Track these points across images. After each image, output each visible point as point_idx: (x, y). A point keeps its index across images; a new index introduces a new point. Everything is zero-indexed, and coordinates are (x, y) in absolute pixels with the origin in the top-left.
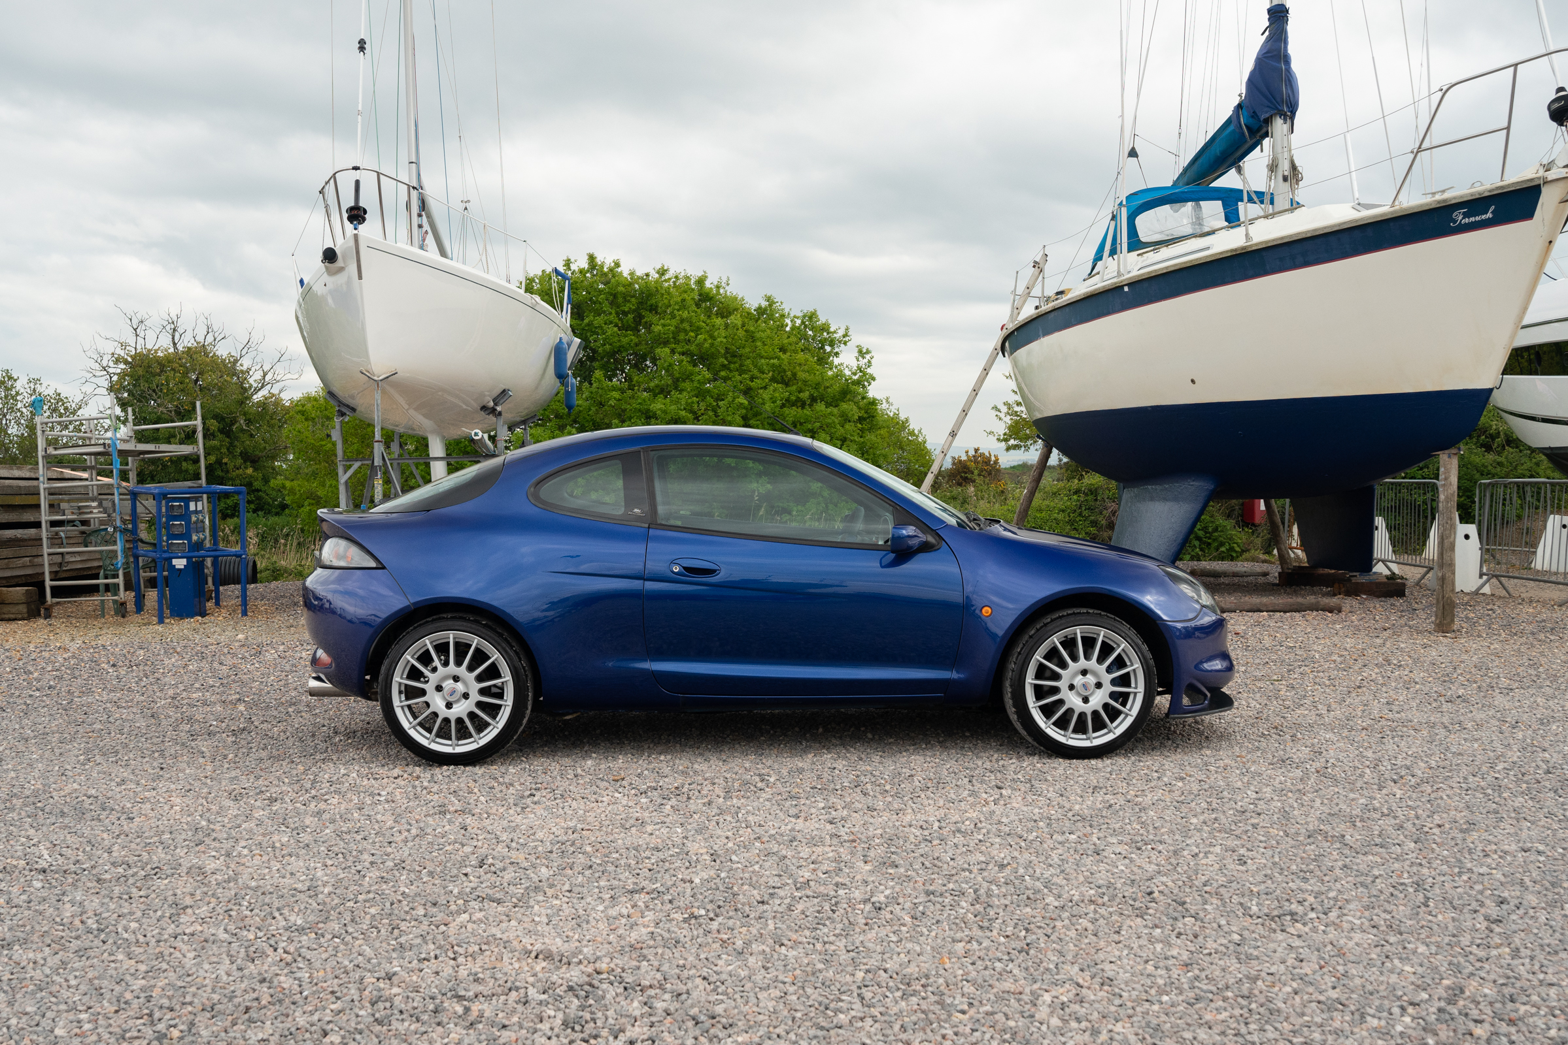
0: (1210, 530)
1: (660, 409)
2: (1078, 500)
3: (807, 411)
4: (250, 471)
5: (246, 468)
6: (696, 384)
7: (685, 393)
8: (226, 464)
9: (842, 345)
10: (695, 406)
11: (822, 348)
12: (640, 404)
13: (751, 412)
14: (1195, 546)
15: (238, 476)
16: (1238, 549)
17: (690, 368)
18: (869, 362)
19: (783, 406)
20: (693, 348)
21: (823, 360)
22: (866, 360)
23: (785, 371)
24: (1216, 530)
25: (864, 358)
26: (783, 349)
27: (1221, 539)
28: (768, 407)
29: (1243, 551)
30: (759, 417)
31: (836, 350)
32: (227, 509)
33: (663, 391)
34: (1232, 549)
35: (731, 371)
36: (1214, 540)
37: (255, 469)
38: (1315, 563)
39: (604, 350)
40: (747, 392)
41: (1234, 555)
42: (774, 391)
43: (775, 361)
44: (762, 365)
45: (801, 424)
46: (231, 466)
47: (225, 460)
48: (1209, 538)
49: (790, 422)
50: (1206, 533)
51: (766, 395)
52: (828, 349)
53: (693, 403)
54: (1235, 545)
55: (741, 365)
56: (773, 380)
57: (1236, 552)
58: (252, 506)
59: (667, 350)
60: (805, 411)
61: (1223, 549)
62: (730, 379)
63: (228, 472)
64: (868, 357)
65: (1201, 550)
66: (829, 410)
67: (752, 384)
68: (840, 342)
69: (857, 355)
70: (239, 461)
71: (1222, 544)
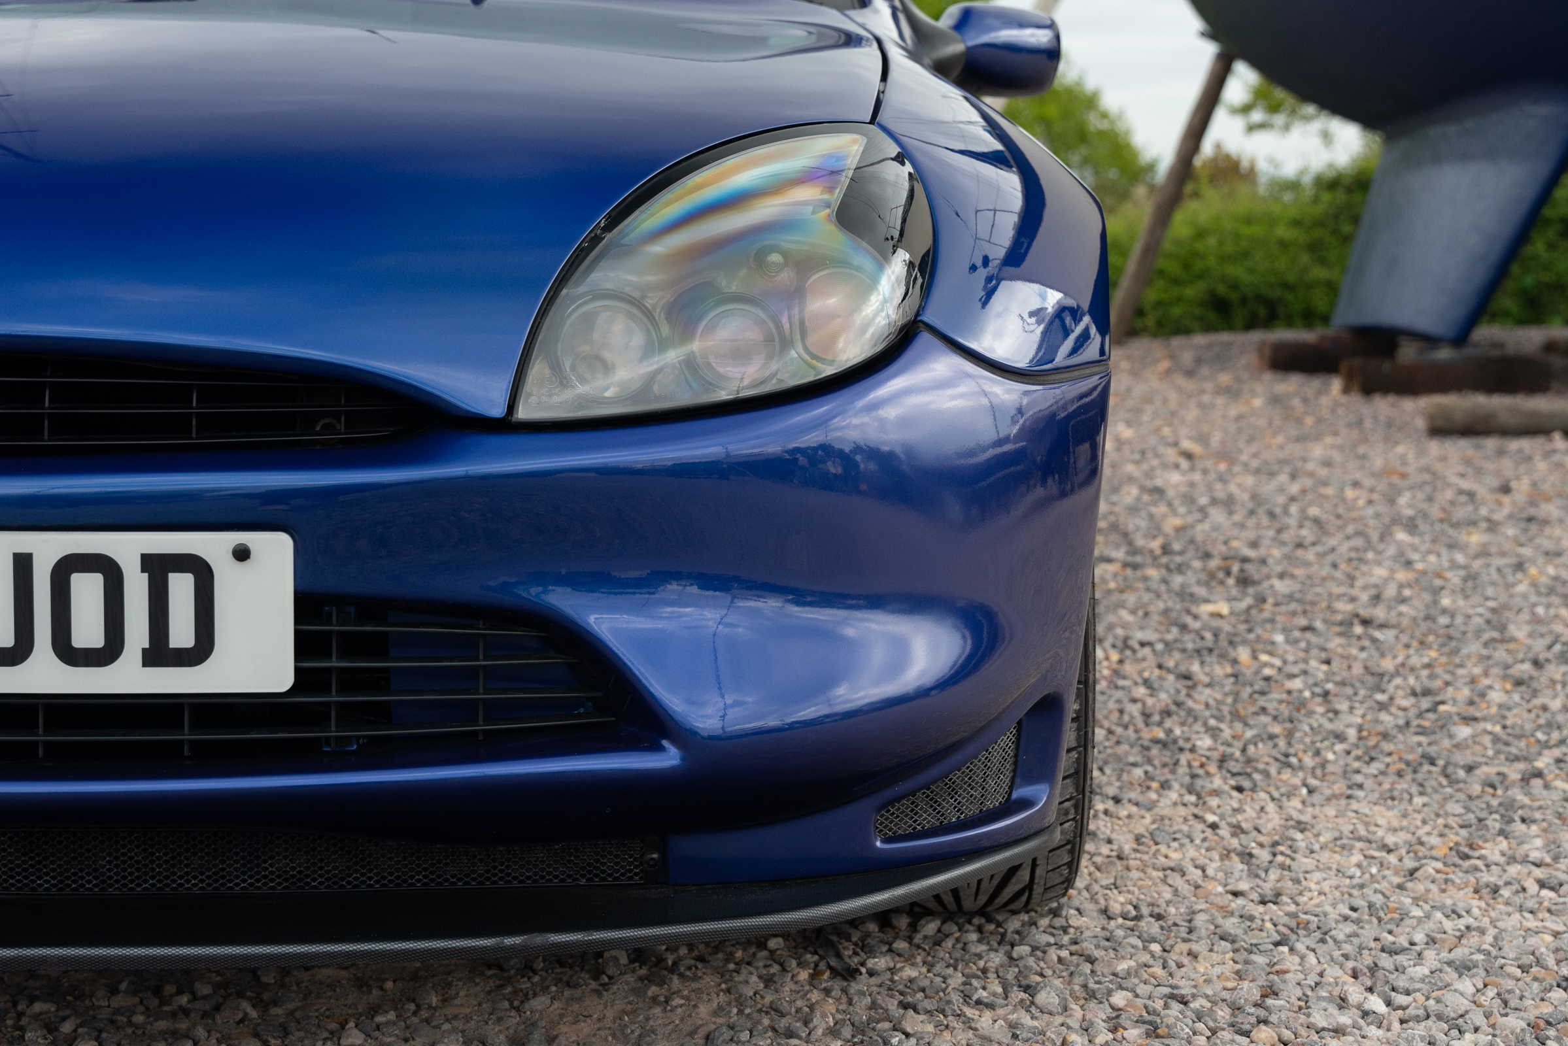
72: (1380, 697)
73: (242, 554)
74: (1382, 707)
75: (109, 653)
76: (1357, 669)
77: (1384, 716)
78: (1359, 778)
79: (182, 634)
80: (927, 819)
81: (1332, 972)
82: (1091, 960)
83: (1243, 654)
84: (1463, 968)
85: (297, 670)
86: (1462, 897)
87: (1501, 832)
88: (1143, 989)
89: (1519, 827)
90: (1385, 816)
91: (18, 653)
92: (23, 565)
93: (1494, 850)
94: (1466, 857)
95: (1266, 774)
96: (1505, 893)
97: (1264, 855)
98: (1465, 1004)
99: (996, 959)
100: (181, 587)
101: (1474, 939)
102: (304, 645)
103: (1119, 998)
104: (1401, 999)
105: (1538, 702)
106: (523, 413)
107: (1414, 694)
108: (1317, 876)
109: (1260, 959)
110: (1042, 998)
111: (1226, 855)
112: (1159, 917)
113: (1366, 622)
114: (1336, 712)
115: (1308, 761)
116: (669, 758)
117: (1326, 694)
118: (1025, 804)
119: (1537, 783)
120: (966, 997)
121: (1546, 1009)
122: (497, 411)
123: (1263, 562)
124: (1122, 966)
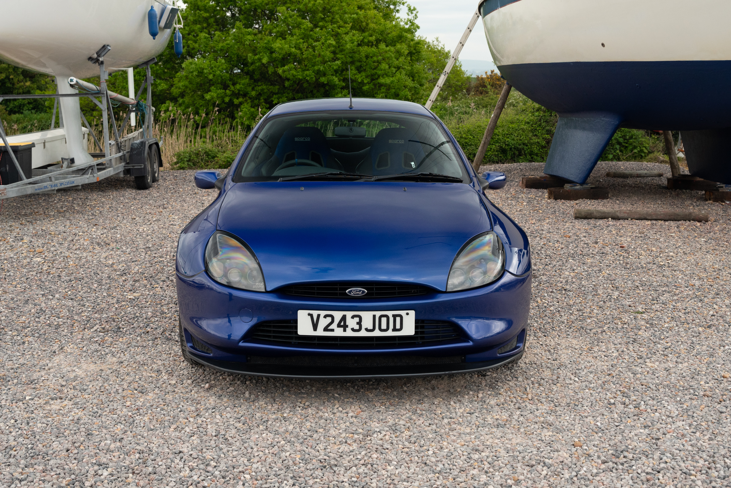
0: (628, 137)
1: (278, 47)
2: (539, 116)
3: (374, 49)
4: (28, 84)
5: (26, 81)
6: (303, 31)
7: (295, 37)
8: (12, 79)
9: (401, 5)
10: (301, 46)
11: (388, 7)
12: (266, 43)
13: (338, 49)
14: (616, 148)
15: (21, 87)
16: (646, 151)
17: (299, 19)
18: (416, 15)
19: (359, 45)
20: (301, 6)
21: (388, 15)
22: (414, 15)
23: (362, 22)
24: (631, 138)
25: (412, 13)
26: (360, 8)
27: (634, 144)
28: (348, 46)
29: (650, 153)
30: (343, 53)
31: (397, 8)
32: (15, 107)
33: (282, 35)
34: (642, 151)
35: (326, 22)
36: (630, 144)
37: (33, 82)
38: (694, 174)
39: (245, 8)
40: (337, 36)
41: (643, 155)
42: (354, 36)
43: (355, 16)
44: (346, 18)
45: (372, 57)
46: (16, 80)
47: (11, 77)
48: (627, 143)
49: (364, 55)
50: (625, 139)
51: (347, 38)
52: (392, 7)
53: (300, 43)
54: (644, 148)
55: (333, 18)
56: (352, 28)
57: (644, 153)
58: (31, 106)
59: (284, 8)
60: (373, 49)
61: (635, 151)
62: (326, 27)
63: (13, 84)
64: (414, 12)
65: (621, 151)
66: (388, 48)
67: (339, 31)
68: (400, 3)
69: (407, 11)
70: (21, 77)
71: (635, 147)
72: (571, 312)
73: (407, 314)
74: (571, 314)
75: (387, 329)
76: (565, 304)
77: (572, 317)
78: (568, 333)
79: (398, 326)
80: (506, 350)
81: (568, 374)
82: (526, 372)
83: (539, 299)
84: (591, 372)
85: (415, 332)
86: (590, 359)
87: (597, 345)
88: (536, 377)
89: (600, 344)
90: (575, 342)
91: (373, 330)
92: (374, 316)
93: (596, 349)
94: (591, 350)
95: (550, 332)
96: (598, 358)
97: (552, 351)
98: (592, 379)
99: (509, 372)
100: (398, 319)
101: (593, 367)
102: (416, 327)
103: (532, 379)
104: (581, 378)
105: (604, 312)
106: (448, 290)
107: (578, 311)
108: (563, 355)
109: (555, 372)
110: (519, 379)
111: (545, 351)
112: (535, 364)
113: (565, 290)
114: (562, 316)
115: (558, 329)
116: (471, 343)
117: (559, 311)
118: (519, 347)
119: (604, 333)
120: (506, 379)
121: (605, 379)
122: (444, 290)
123: (539, 271)
124: (531, 373)
